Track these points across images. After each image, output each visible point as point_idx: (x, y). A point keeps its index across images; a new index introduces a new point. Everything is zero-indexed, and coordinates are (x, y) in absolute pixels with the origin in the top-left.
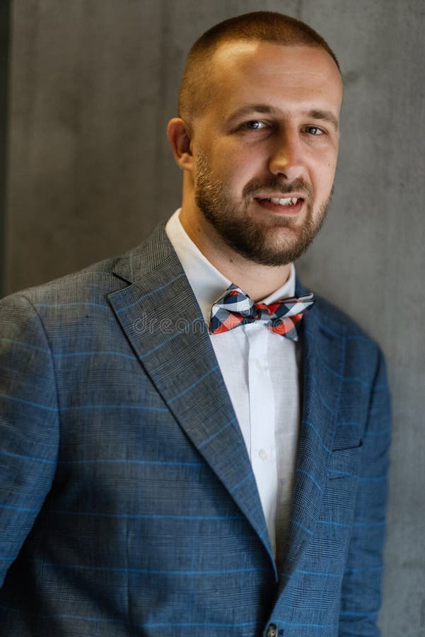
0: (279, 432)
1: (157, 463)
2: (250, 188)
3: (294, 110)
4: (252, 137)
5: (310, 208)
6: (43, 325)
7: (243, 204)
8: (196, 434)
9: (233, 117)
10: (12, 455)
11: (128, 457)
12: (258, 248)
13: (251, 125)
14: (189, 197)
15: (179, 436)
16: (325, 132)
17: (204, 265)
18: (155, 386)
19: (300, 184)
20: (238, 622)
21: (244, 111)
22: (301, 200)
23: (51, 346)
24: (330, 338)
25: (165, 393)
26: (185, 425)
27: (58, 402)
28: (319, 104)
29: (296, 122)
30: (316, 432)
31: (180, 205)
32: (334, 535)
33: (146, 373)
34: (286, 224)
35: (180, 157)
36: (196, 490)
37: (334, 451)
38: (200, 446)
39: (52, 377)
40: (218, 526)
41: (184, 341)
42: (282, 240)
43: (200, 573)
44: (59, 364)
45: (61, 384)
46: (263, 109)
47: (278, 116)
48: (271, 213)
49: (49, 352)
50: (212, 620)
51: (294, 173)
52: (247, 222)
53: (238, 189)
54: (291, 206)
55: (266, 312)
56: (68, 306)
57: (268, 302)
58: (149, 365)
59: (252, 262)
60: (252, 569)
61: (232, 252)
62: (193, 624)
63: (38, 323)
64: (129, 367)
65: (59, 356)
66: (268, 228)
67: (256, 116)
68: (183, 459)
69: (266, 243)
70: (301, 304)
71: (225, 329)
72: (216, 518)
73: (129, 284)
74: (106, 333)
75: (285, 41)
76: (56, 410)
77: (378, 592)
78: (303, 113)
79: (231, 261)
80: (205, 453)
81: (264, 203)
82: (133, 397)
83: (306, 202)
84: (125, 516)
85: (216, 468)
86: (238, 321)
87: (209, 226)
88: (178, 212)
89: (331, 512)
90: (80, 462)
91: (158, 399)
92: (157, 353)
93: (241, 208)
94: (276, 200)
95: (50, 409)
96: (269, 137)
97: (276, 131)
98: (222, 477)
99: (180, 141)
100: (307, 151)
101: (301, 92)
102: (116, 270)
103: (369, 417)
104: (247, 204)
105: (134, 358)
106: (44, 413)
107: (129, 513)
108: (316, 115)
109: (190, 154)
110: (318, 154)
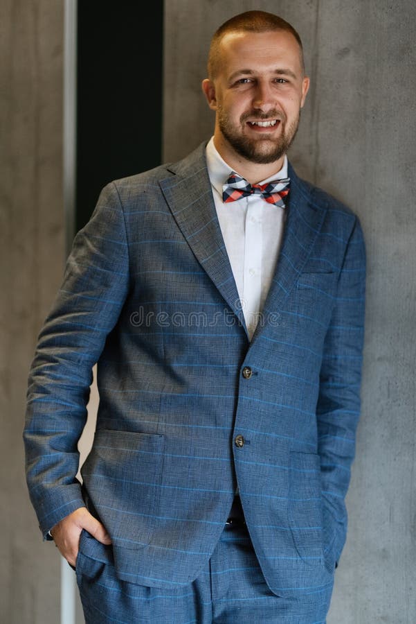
0: (264, 259)
1: (180, 273)
2: (243, 117)
3: (265, 71)
4: (242, 88)
5: (284, 126)
6: (120, 197)
7: (241, 127)
8: (201, 256)
9: (231, 78)
10: (103, 270)
11: (163, 269)
12: (251, 153)
13: (243, 81)
14: (217, 128)
15: (191, 257)
16: (287, 81)
17: (221, 163)
18: (180, 229)
19: (273, 112)
20: (226, 364)
21: (236, 74)
22: (278, 122)
23: (123, 208)
24: (316, 210)
25: (185, 233)
26: (195, 251)
27: (127, 239)
28: (280, 66)
29: (267, 78)
30: (287, 259)
31: (213, 135)
32: (298, 322)
33: (176, 223)
34: (268, 138)
35: (210, 102)
36: (201, 288)
37: (303, 273)
38: (202, 262)
39: (123, 225)
40: (214, 309)
41: (199, 204)
42: (266, 148)
43: (202, 335)
44: (128, 219)
45: (129, 230)
46: (248, 72)
47: (257, 75)
48: (256, 132)
49: (122, 212)
50: (211, 363)
51: (266, 108)
52: (244, 138)
53: (237, 119)
54: (271, 127)
55: (259, 189)
56: (135, 187)
57: (261, 184)
58: (178, 218)
59: (251, 163)
60: (236, 335)
61: (239, 156)
62: (200, 365)
63: (117, 196)
64: (166, 219)
65: (127, 214)
66: (256, 141)
67: (244, 76)
68: (194, 270)
69: (256, 150)
70: (282, 184)
71: (232, 200)
72: (213, 304)
73: (175, 174)
74: (153, 200)
75: (258, 30)
76: (126, 244)
77: (359, 373)
78: (271, 72)
79: (240, 162)
80: (205, 266)
81: (254, 126)
82: (166, 236)
83: (281, 123)
84: (160, 302)
85: (210, 274)
86: (239, 195)
87: (226, 141)
88: (213, 138)
89: (297, 308)
90: (138, 273)
91: (182, 236)
92: (183, 212)
93: (240, 130)
94: (260, 124)
95: (123, 244)
96: (253, 87)
97: (256, 83)
98: (214, 279)
99: (210, 93)
100: (277, 92)
101: (269, 60)
102: (169, 168)
103: (344, 260)
104: (243, 127)
105: (171, 215)
106: (120, 247)
107: (162, 301)
108: (279, 72)
109: (215, 100)
110: (283, 94)
